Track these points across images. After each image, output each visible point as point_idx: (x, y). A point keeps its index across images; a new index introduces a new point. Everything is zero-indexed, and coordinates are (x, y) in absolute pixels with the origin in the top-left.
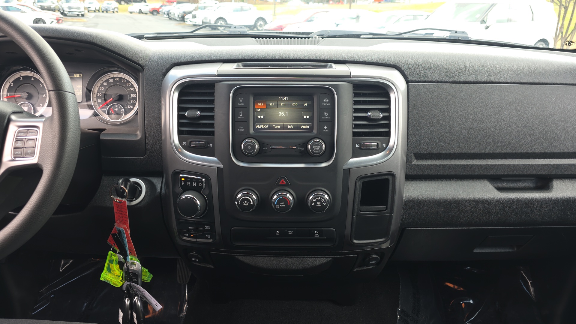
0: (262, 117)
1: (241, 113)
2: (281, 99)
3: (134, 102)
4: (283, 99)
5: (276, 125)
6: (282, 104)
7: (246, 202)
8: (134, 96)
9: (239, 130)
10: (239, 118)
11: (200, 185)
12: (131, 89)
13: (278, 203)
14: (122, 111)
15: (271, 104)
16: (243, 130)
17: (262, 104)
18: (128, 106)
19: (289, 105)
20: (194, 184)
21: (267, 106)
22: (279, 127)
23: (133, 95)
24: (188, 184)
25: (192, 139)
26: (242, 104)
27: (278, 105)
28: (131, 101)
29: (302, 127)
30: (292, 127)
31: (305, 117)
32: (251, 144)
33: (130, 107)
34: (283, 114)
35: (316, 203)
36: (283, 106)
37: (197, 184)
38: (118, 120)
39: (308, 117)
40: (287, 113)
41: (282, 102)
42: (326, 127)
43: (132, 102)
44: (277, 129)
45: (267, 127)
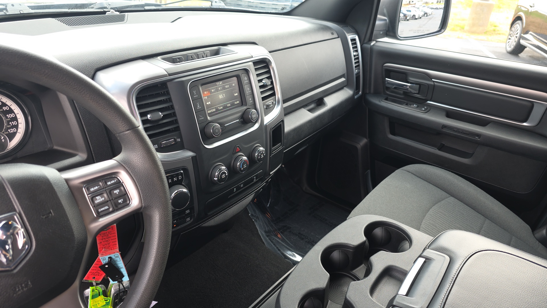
0: (210, 103)
1: (198, 104)
2: (218, 84)
3: (14, 123)
4: (219, 84)
5: (220, 107)
6: (219, 89)
7: (223, 175)
8: (12, 115)
9: (200, 119)
10: (198, 108)
11: (180, 177)
12: (5, 108)
13: (243, 167)
14: (2, 138)
15: (213, 91)
16: (203, 118)
17: (207, 92)
18: (9, 130)
19: (224, 88)
20: (175, 179)
21: (211, 92)
22: (222, 108)
23: (10, 116)
24: (169, 181)
25: (162, 140)
26: (197, 96)
27: (217, 90)
28: (10, 123)
29: (235, 103)
30: (229, 105)
31: (235, 95)
32: (217, 127)
33: (12, 131)
34: (222, 97)
35: (261, 156)
36: (221, 90)
37: (178, 178)
38: (4, 150)
39: (237, 94)
40: (224, 95)
41: (219, 87)
42: (250, 99)
43: (12, 124)
44: (221, 109)
45: (215, 110)
